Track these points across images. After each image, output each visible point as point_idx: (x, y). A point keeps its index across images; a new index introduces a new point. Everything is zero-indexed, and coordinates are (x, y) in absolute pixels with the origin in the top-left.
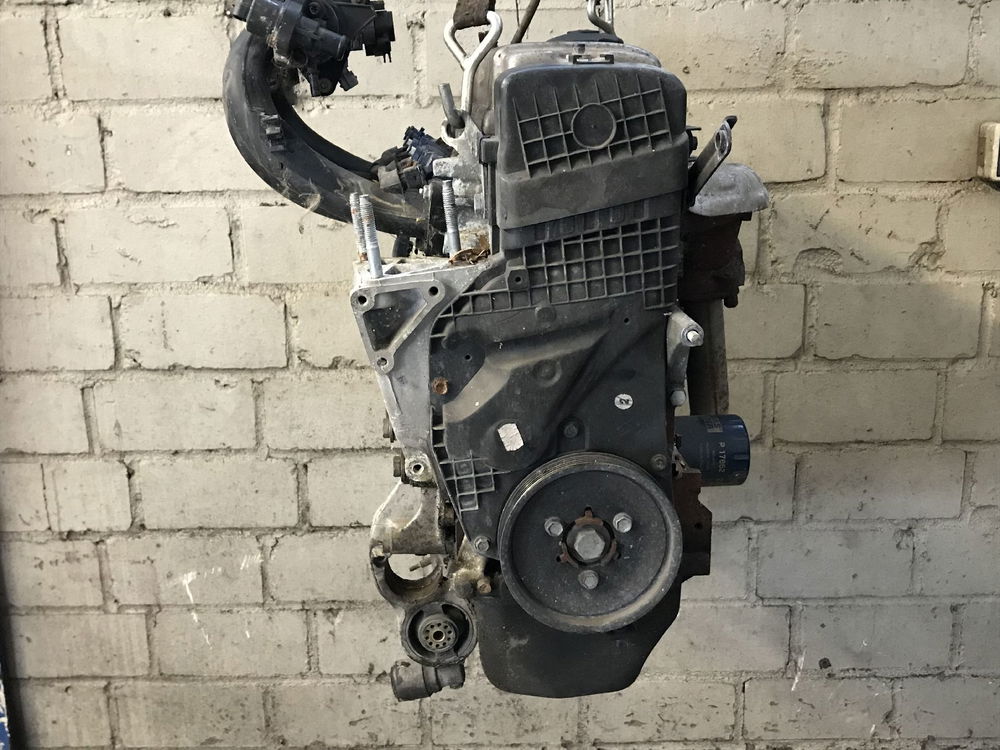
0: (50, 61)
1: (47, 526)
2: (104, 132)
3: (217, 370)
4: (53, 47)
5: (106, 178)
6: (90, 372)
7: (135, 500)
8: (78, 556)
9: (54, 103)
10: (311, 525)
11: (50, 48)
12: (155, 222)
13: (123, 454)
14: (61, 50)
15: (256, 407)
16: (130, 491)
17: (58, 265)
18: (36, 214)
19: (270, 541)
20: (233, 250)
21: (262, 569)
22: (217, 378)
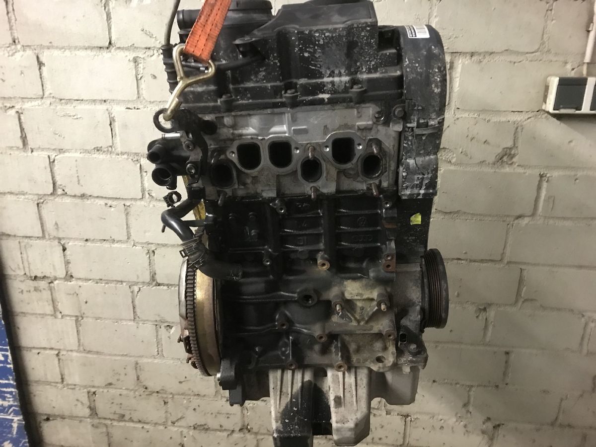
1: (24, 273)
2: (40, 64)
3: (106, 198)
5: (43, 90)
6: (41, 195)
7: (67, 263)
10: (157, 283)
12: (70, 116)
13: (60, 239)
15: (127, 219)
16: (64, 258)
19: (136, 289)
20: (112, 133)
21: (132, 302)
22: (106, 202)
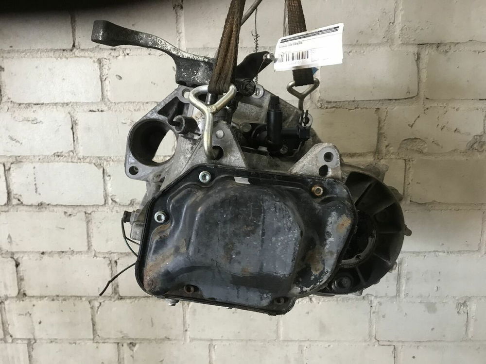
3: (65, 206)
7: (20, 280)
10: (119, 296)
12: (29, 121)
13: (13, 254)
15: (88, 228)
16: (17, 274)
19: (96, 304)
20: (74, 137)
21: (92, 319)
22: (65, 211)
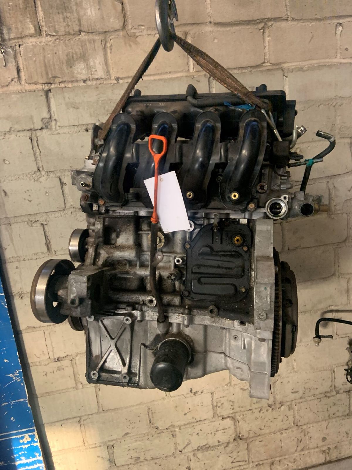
0: (35, 155)
4: (36, 148)
8: (63, 367)
9: (38, 173)
11: (34, 149)
14: (39, 150)
17: (46, 243)
18: (34, 223)
